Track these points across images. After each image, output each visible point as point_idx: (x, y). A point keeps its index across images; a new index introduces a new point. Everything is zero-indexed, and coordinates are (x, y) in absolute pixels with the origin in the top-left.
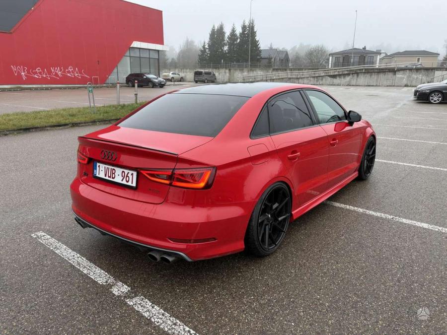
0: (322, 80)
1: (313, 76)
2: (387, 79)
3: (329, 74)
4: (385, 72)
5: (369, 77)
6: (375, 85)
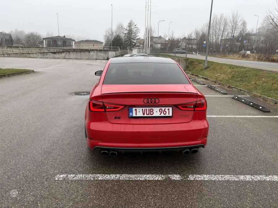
0: (47, 55)
1: (40, 52)
2: (86, 56)
3: (51, 51)
4: (84, 51)
5: (76, 54)
6: (80, 58)
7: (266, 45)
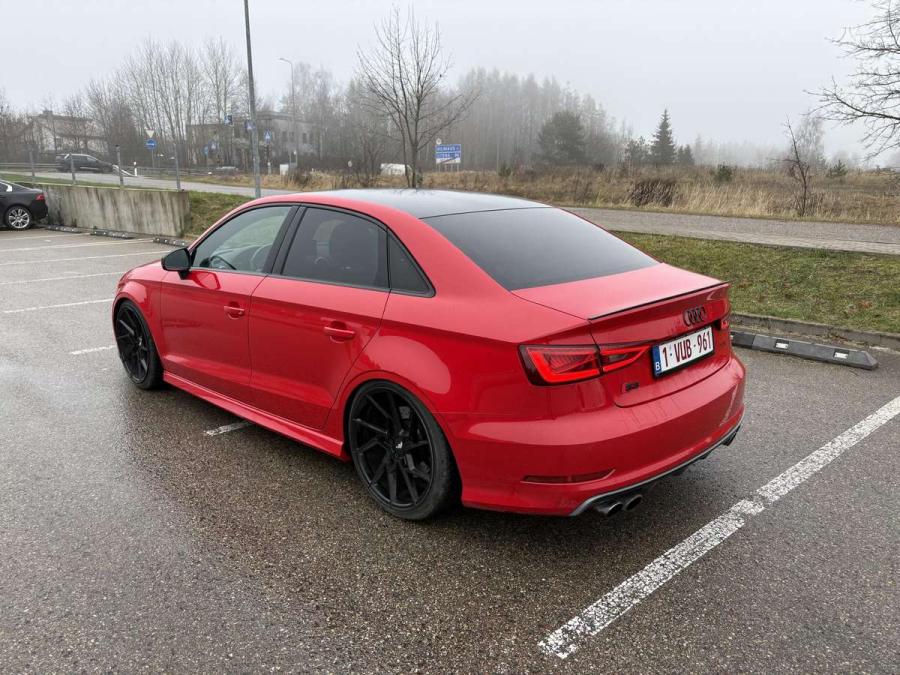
7: (318, 150)
